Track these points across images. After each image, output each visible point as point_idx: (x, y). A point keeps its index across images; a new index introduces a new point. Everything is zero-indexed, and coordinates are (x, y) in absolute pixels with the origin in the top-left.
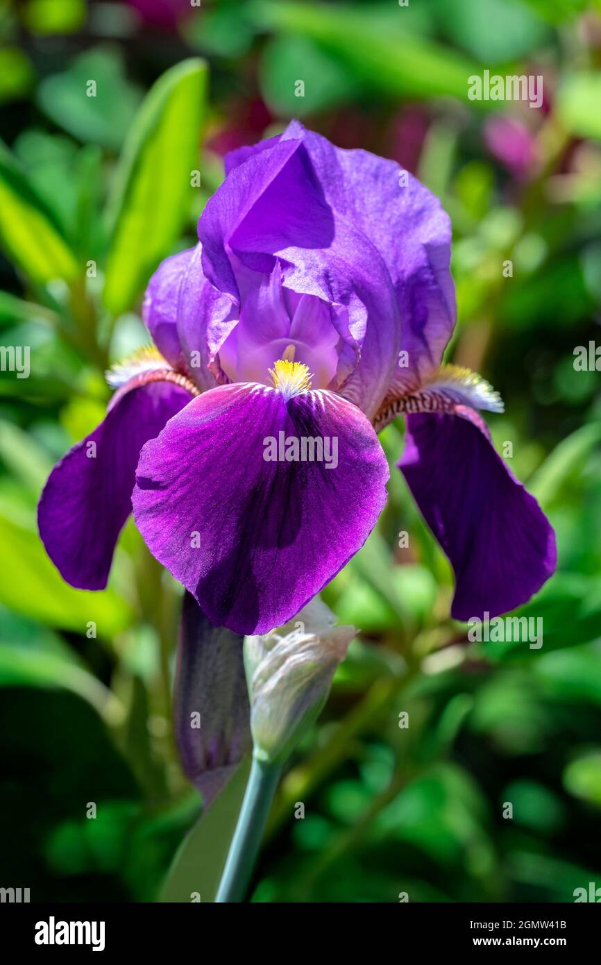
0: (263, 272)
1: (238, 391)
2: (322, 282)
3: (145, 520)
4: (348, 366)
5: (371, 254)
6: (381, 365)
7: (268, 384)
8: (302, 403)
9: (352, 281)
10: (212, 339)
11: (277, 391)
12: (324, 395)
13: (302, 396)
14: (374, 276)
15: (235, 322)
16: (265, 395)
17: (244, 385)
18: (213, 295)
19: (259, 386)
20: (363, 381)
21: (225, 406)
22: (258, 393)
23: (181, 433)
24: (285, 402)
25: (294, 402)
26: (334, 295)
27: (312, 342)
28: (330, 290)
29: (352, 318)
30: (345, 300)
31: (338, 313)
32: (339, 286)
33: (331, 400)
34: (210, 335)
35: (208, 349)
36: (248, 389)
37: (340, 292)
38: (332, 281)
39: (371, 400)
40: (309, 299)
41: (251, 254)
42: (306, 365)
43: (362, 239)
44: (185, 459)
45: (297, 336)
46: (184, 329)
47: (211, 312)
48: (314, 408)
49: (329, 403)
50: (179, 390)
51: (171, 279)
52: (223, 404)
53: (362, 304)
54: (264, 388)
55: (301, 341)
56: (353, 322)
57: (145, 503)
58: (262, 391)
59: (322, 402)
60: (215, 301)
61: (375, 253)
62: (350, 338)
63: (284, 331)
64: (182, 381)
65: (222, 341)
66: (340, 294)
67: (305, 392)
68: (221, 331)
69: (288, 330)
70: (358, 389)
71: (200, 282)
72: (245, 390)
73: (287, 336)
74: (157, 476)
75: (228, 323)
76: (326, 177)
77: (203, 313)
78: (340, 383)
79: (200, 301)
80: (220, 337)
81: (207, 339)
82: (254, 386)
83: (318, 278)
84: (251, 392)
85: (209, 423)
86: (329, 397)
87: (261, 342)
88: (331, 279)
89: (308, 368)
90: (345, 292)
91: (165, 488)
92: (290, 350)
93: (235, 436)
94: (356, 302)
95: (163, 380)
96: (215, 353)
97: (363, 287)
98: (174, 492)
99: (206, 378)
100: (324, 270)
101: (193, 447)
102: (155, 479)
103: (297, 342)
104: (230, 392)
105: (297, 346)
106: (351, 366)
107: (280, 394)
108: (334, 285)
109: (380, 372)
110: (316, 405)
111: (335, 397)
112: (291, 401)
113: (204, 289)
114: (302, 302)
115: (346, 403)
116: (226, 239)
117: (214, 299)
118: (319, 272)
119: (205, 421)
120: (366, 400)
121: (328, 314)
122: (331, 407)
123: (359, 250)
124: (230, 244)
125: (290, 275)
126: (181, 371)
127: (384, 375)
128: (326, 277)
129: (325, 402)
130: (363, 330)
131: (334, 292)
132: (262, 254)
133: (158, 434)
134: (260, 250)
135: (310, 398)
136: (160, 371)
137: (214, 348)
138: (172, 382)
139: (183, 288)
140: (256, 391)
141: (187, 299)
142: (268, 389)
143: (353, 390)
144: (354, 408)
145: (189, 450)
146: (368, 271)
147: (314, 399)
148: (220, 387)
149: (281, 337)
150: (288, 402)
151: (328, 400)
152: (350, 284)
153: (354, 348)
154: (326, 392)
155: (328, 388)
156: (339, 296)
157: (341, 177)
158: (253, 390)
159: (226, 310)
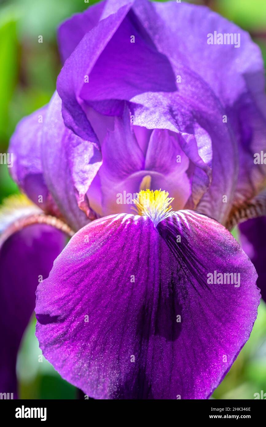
0: (113, 116)
1: (110, 224)
2: (169, 116)
3: (52, 351)
4: (202, 187)
5: (202, 87)
6: (226, 181)
7: (136, 213)
8: (170, 225)
9: (192, 113)
10: (79, 181)
11: (145, 218)
12: (185, 214)
13: (168, 219)
14: (209, 105)
15: (100, 164)
16: (136, 223)
17: (115, 217)
18: (72, 144)
19: (129, 216)
20: (212, 197)
21: (102, 238)
22: (129, 222)
23: (69, 270)
24: (155, 226)
25: (162, 225)
26: (180, 127)
27: (165, 170)
28: (176, 122)
29: (199, 145)
30: (190, 129)
31: (188, 140)
32: (183, 118)
33: (193, 218)
34: (76, 178)
35: (76, 191)
36: (118, 220)
37: (184, 123)
38: (177, 115)
39: (220, 212)
40: (160, 133)
41: (101, 102)
42: (166, 192)
43: (192, 76)
44: (76, 292)
45: (152, 167)
46: (50, 176)
47: (74, 158)
48: (181, 227)
49: (192, 221)
50: (47, 229)
51: (31, 136)
52: (100, 237)
53: (204, 131)
54: (133, 217)
55: (155, 171)
56: (200, 148)
57: (48, 336)
58: (132, 220)
59: (186, 221)
60: (75, 149)
61: (205, 86)
62: (200, 162)
63: (140, 165)
64: (53, 221)
65: (89, 182)
66: (185, 125)
67: (170, 215)
68: (87, 174)
69: (143, 163)
70: (208, 205)
71: (59, 134)
72: (116, 222)
73: (143, 168)
74: (53, 311)
75: (94, 165)
76: (151, 28)
77: (65, 160)
78: (196, 202)
79: (61, 151)
80: (87, 179)
81: (73, 182)
82: (123, 217)
83: (165, 114)
84: (122, 223)
85: (91, 256)
86: (190, 216)
87: (121, 178)
88: (174, 113)
89: (168, 194)
90: (188, 123)
91: (62, 321)
92: (147, 180)
93: (117, 264)
94: (199, 130)
95: (36, 223)
96: (84, 194)
97: (202, 117)
98: (72, 322)
99: (75, 215)
100: (167, 106)
101: (82, 280)
102: (53, 314)
103: (152, 172)
104: (104, 225)
105: (153, 177)
106: (204, 186)
107: (149, 220)
108: (179, 118)
109: (225, 187)
110: (182, 225)
111: (195, 215)
112: (160, 225)
113: (63, 140)
114: (153, 137)
115: (205, 219)
116: (78, 93)
117: (74, 147)
118: (164, 108)
119: (87, 255)
120: (217, 213)
121: (176, 143)
122: (194, 224)
123: (192, 86)
124: (81, 96)
125: (140, 114)
126: (50, 212)
127: (229, 189)
128: (171, 112)
129: (189, 221)
130: (209, 154)
131: (179, 124)
132: (111, 100)
133: (48, 275)
134: (110, 97)
135: (174, 219)
136: (32, 216)
137: (83, 189)
138: (44, 224)
139: (44, 141)
140: (127, 221)
141: (49, 150)
142: (137, 218)
143: (205, 206)
144: (213, 222)
145: (78, 284)
146: (202, 102)
147: (178, 219)
148: (92, 223)
149: (138, 170)
150: (158, 225)
151: (191, 218)
152: (191, 115)
153: (205, 171)
154: (187, 212)
155: (186, 208)
156: (184, 126)
157: (163, 26)
158: (124, 220)
159: (89, 154)
